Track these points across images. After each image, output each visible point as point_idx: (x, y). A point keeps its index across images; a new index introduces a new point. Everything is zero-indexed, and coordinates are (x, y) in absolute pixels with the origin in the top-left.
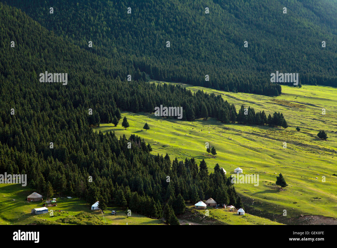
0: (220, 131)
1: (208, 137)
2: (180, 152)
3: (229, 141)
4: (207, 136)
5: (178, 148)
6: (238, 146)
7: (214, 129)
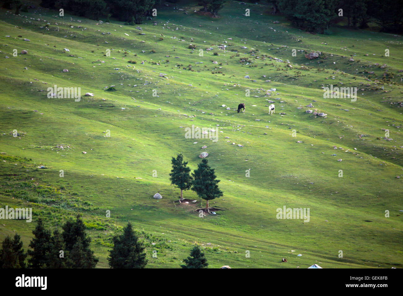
0: (273, 71)
1: (199, 104)
2: (35, 190)
3: (305, 123)
4: (195, 99)
5: (28, 166)
6: (348, 150)
7: (243, 61)
